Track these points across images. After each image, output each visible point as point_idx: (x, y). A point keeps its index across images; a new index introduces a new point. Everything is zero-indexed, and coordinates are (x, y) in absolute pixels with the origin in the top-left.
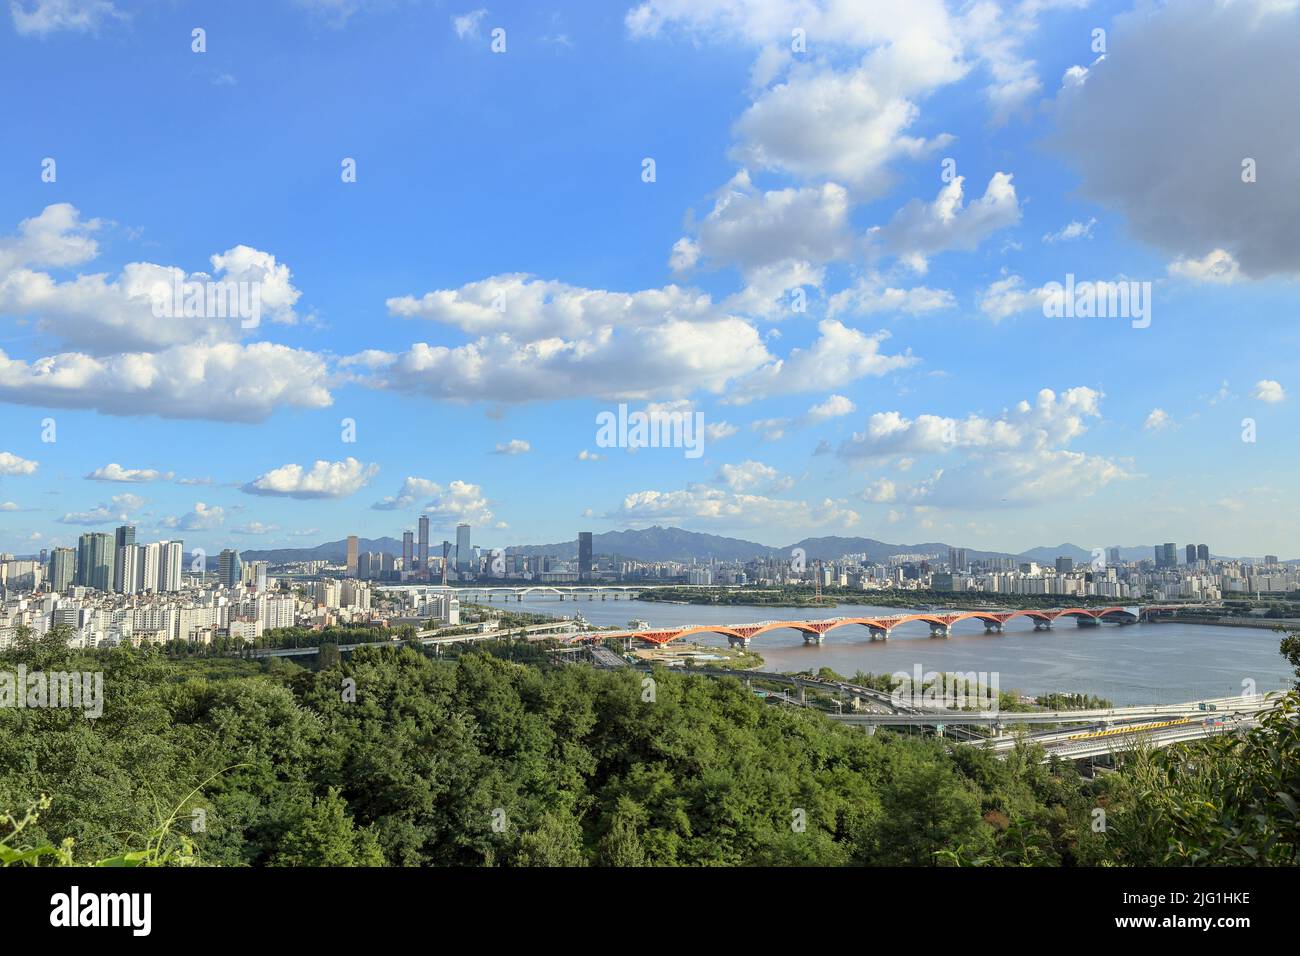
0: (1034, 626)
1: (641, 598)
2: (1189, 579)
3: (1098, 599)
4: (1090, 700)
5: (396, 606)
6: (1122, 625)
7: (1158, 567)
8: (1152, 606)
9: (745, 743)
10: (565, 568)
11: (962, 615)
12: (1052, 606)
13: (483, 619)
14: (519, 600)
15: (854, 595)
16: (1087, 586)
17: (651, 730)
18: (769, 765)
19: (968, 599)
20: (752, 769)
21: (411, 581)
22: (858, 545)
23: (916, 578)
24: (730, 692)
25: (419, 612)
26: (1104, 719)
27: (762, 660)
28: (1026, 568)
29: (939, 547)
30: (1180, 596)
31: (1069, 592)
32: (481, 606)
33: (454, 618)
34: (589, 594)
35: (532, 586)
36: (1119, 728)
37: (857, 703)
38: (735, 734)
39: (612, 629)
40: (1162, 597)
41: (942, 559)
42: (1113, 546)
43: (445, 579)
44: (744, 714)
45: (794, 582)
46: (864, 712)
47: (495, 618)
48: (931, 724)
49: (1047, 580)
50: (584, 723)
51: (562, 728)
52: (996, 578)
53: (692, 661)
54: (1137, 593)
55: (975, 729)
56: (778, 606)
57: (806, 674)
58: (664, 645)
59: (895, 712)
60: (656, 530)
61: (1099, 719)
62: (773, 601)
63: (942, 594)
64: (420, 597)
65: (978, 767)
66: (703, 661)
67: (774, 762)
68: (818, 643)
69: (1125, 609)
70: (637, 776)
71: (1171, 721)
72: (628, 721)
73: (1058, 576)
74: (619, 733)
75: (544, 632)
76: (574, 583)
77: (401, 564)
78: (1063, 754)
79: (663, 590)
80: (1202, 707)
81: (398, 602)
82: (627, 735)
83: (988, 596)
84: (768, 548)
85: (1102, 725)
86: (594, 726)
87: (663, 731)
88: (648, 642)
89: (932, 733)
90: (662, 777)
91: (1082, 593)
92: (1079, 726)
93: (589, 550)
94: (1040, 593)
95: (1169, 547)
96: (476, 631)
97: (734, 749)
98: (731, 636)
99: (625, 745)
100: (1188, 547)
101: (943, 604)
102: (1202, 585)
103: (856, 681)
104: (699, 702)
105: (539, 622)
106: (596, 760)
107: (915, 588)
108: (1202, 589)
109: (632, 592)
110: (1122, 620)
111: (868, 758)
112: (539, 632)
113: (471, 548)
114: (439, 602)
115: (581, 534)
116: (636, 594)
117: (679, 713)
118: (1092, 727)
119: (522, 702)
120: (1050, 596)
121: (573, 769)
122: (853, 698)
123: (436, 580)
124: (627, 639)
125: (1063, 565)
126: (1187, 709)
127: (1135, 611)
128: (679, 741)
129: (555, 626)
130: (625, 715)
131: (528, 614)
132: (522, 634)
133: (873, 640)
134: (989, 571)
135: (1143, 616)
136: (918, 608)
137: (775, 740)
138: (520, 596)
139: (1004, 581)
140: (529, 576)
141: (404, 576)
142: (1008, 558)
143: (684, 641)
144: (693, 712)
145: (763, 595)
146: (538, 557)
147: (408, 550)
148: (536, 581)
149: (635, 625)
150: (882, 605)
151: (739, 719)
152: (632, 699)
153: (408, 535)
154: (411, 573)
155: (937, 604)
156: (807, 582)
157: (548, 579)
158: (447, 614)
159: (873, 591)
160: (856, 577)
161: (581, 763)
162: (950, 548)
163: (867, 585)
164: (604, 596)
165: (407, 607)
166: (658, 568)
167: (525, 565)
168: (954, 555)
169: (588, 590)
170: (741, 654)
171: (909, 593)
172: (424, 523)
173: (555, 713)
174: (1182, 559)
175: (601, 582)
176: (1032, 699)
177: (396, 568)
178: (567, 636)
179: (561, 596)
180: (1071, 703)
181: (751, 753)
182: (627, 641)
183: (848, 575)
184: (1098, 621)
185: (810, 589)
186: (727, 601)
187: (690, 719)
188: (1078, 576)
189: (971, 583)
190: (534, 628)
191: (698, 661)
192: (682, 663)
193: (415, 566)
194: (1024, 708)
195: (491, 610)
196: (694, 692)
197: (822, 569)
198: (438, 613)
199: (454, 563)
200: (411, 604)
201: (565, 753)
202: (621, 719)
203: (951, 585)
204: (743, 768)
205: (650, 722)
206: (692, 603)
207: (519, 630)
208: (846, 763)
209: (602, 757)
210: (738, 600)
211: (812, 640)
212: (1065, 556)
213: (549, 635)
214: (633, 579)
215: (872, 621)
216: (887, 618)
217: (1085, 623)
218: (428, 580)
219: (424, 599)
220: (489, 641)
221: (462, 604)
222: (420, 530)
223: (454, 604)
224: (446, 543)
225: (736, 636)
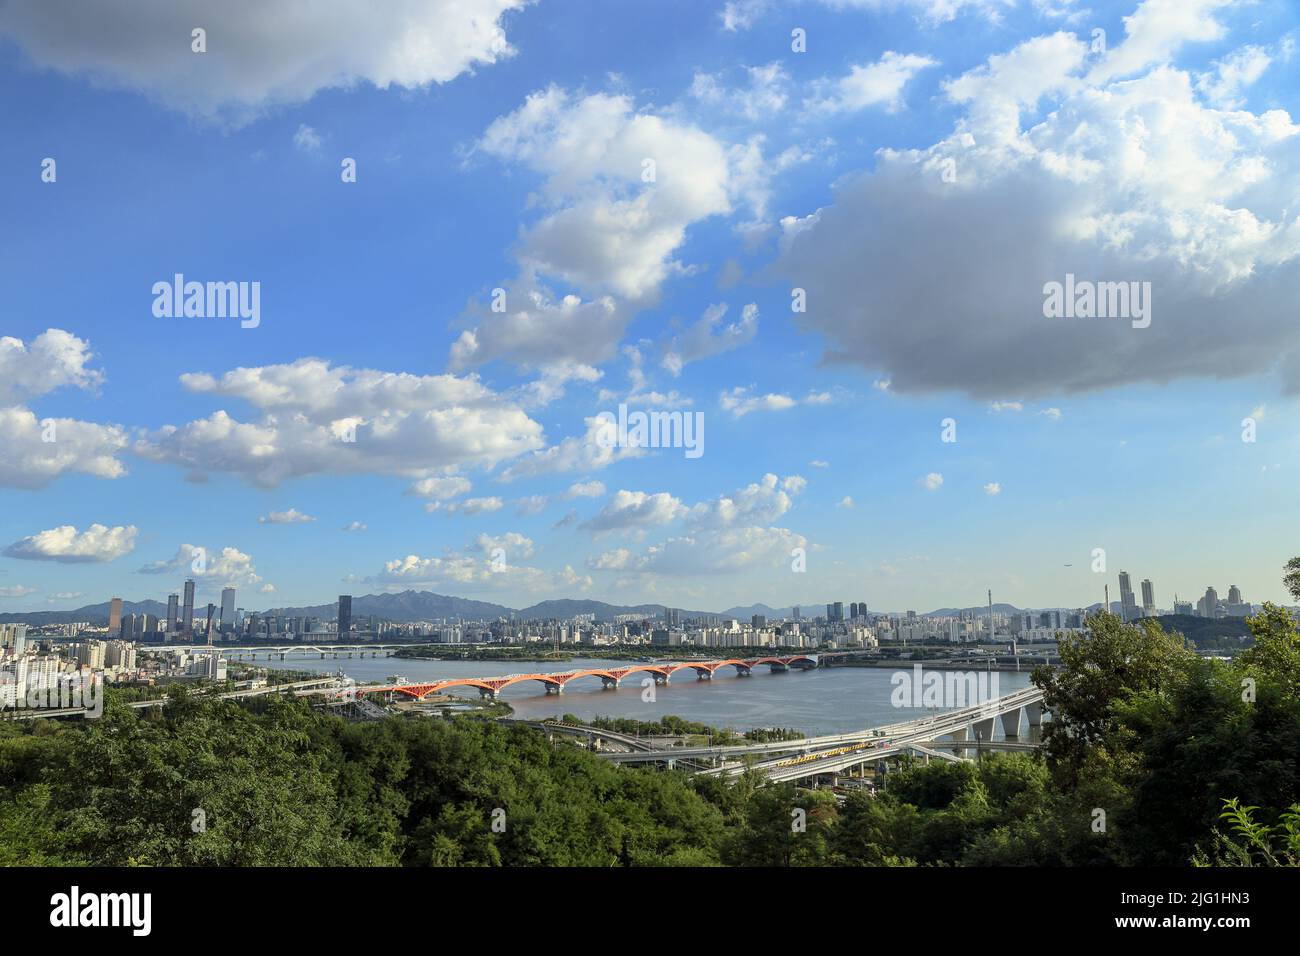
0: (737, 673)
1: (397, 655)
2: (854, 631)
3: (784, 650)
4: (788, 733)
5: (162, 665)
6: (805, 670)
7: (829, 622)
8: (829, 654)
9: (542, 781)
10: (326, 628)
11: (679, 665)
12: (751, 656)
13: (251, 676)
14: (282, 659)
15: (586, 649)
16: (777, 639)
17: (459, 773)
18: (564, 799)
19: (684, 651)
20: (550, 803)
21: (174, 642)
22: (588, 606)
23: (639, 634)
24: (523, 737)
25: (187, 671)
26: (803, 748)
27: (511, 709)
28: (729, 625)
29: (656, 607)
30: (848, 645)
31: (763, 644)
32: (246, 665)
33: (222, 674)
34: (347, 652)
35: (294, 645)
36: (815, 754)
37: (598, 744)
38: (532, 773)
39: (372, 684)
40: (835, 646)
41: (659, 618)
42: (794, 605)
43: (210, 639)
44: (537, 756)
45: (535, 639)
46: (604, 752)
47: (262, 675)
48: (664, 759)
49: (745, 635)
50: (400, 769)
51: (381, 774)
52: (705, 634)
53: (449, 711)
54: (815, 643)
55: (699, 762)
56: (520, 661)
57: (551, 720)
58: (422, 698)
59: (632, 751)
60: (410, 594)
61: (799, 748)
62: (517, 657)
63: (660, 647)
64: (187, 656)
65: (718, 793)
66: (458, 711)
67: (568, 796)
68: (558, 692)
69: (808, 657)
70: (448, 816)
71: (852, 748)
72: (438, 766)
73: (754, 631)
74: (430, 776)
75: (309, 688)
76: (334, 643)
77: (164, 625)
78: (775, 778)
79: (417, 648)
80: (875, 733)
81: (164, 661)
82: (437, 779)
83: (699, 649)
84: (509, 610)
85: (802, 753)
86: (407, 772)
87: (469, 774)
88: (406, 696)
89: (664, 766)
90: (473, 815)
91: (773, 645)
92: (780, 755)
93: (347, 612)
94: (741, 645)
95: (837, 605)
96: (244, 688)
97: (533, 786)
98: (482, 688)
99: (435, 787)
100: (852, 605)
101: (661, 656)
102: (864, 635)
103: (595, 725)
104: (497, 746)
105: (304, 679)
106: (410, 803)
107: (638, 643)
108: (864, 639)
109: (388, 650)
110: (804, 666)
111: (640, 789)
112: (305, 688)
113: (236, 610)
114: (206, 661)
115: (341, 597)
116: (392, 652)
117: (483, 758)
118: (793, 755)
120: (748, 648)
121: (390, 811)
122: (595, 740)
123: (201, 640)
124: (388, 693)
125: (757, 622)
126: (864, 736)
127: (815, 658)
128: (484, 782)
129: (320, 682)
130: (436, 760)
131: (293, 672)
132: (290, 690)
133: (605, 689)
134: (698, 628)
135: (821, 662)
136: (641, 660)
137: (564, 778)
138: (283, 655)
139: (711, 636)
140: (290, 636)
141: (168, 637)
142: (714, 616)
143: (440, 693)
144: (495, 755)
145: (507, 651)
146: (300, 619)
147: (172, 612)
148: (298, 641)
149: (394, 680)
150: (611, 658)
151: (532, 759)
152: (442, 746)
153: (173, 598)
154: (174, 634)
155: (656, 657)
156: (545, 639)
157: (309, 639)
158: (214, 671)
159: (603, 647)
160: (587, 635)
161: (397, 806)
162: (666, 609)
163: (598, 641)
164: (362, 654)
165: (174, 666)
166: (411, 627)
167: (287, 626)
168: (669, 614)
169: (347, 649)
170: (492, 704)
171: (633, 648)
172: (190, 587)
173: (374, 761)
174: (846, 614)
175: (358, 641)
176: (741, 735)
177: (159, 630)
178: (333, 690)
179: (323, 654)
180: (773, 736)
181: (548, 789)
182: (388, 695)
183: (581, 633)
184: (787, 667)
185: (548, 646)
186: (475, 657)
187: (494, 762)
188: (769, 631)
189: (684, 638)
190: (301, 684)
191: (455, 711)
192: (440, 714)
193: (179, 627)
194: (736, 742)
195: (256, 669)
196: (492, 737)
197: (559, 628)
198: (206, 671)
199: (218, 625)
200: (177, 663)
201: (382, 797)
202: (433, 765)
203: (668, 640)
204: (544, 802)
205: (459, 766)
206: (444, 659)
207: (286, 686)
208: (620, 794)
209: (415, 799)
210: (485, 656)
211: (553, 690)
212: (759, 614)
213: (315, 691)
214: (389, 638)
215: (604, 672)
216: (619, 669)
217: (777, 670)
218: (192, 639)
219: (191, 658)
220: (258, 698)
221: (230, 663)
222: (185, 593)
223: (221, 663)
224: (210, 605)
225: (486, 688)
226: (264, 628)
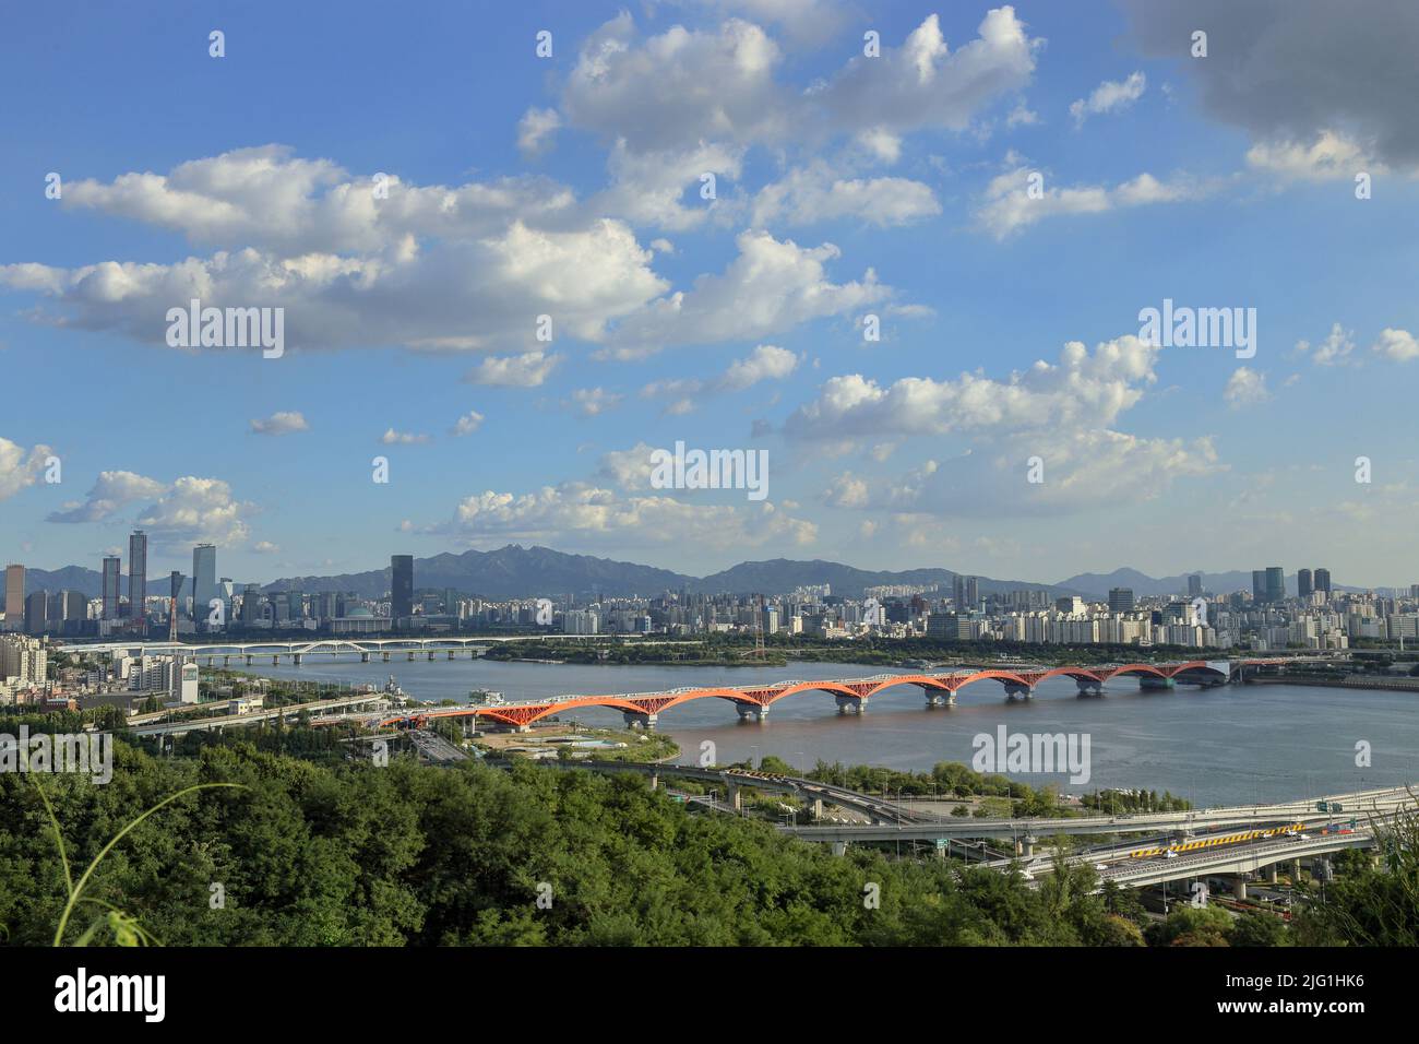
0: (1078, 691)
1: (489, 656)
2: (1301, 619)
3: (1172, 650)
4: (1159, 799)
5: (91, 676)
6: (1205, 688)
7: (1256, 602)
8: (1247, 660)
9: (655, 873)
10: (369, 611)
11: (972, 676)
12: (1104, 661)
13: (238, 693)
14: (297, 663)
15: (813, 647)
16: (1154, 631)
17: (510, 857)
18: (692, 905)
19: (982, 650)
20: (666, 911)
21: (116, 636)
22: (818, 571)
23: (904, 621)
24: (630, 795)
25: (131, 685)
26: (1181, 827)
27: (676, 747)
28: (1066, 605)
29: (937, 574)
30: (1289, 645)
31: (1128, 640)
32: (234, 674)
33: (190, 692)
34: (409, 650)
35: (316, 640)
36: (1202, 839)
37: (818, 808)
38: (640, 859)
39: (445, 704)
40: (1263, 646)
41: (943, 592)
42: (1192, 572)
43: (174, 631)
44: (652, 829)
45: (723, 628)
46: (829, 822)
47: (258, 691)
48: (928, 837)
49: (1096, 623)
50: (405, 849)
51: (371, 858)
52: (1022, 621)
53: (570, 750)
54: (1226, 641)
55: (993, 845)
56: (700, 665)
57: (742, 766)
58: (525, 728)
59: (875, 822)
60: (513, 551)
61: (1174, 827)
62: (692, 658)
63: (942, 644)
64: (131, 660)
65: (1002, 901)
66: (585, 750)
67: (699, 900)
68: (759, 719)
69: (1210, 664)
70: (487, 929)
71: (1278, 830)
72: (474, 845)
73: (1112, 617)
74: (461, 863)
75: (336, 711)
76: (384, 635)
77: (99, 608)
78: (1121, 880)
79: (523, 643)
80: (1322, 807)
81: (94, 669)
82: (473, 867)
83: (1011, 647)
84: (682, 578)
85: (1178, 835)
86: (421, 854)
87: (529, 857)
88: (500, 723)
89: (929, 851)
90: (528, 930)
91: (1146, 641)
92: (1145, 838)
93: (407, 583)
94: (1086, 641)
95: (1273, 573)
96: (225, 712)
97: (639, 883)
98: (628, 712)
99: (469, 881)
100: (1300, 572)
101: (943, 659)
102: (1323, 630)
103: (816, 776)
104: (583, 813)
105: (328, 696)
106: (424, 908)
107: (903, 635)
108: (1321, 634)
109: (473, 647)
110: (1205, 680)
111: (839, 890)
112: (328, 712)
113: (218, 581)
114: (164, 668)
115: (394, 558)
116: (482, 650)
117: (554, 829)
118: (1163, 839)
119: (307, 820)
120: (1100, 646)
121: (388, 921)
122: (812, 801)
123: (160, 634)
124: (468, 719)
125: (1119, 601)
126: (1300, 810)
127: (1223, 667)
128: (554, 872)
129: (355, 701)
130: (471, 835)
131: (311, 684)
132: (302, 715)
133: (842, 714)
134: (1012, 610)
135: (1235, 674)
136: (908, 665)
137: (700, 867)
138: (297, 656)
139: (1032, 624)
140: (311, 625)
141: (105, 627)
142: (1040, 590)
143: (557, 720)
144: (575, 827)
145: (676, 649)
146: (327, 595)
147: (111, 587)
148: (324, 632)
149: (481, 698)
150: (854, 662)
151: (645, 836)
152: (480, 810)
153: (112, 563)
154: (115, 622)
155: (935, 659)
156: (743, 629)
157: (342, 628)
158: (178, 686)
159: (841, 641)
160: (814, 621)
161: (400, 912)
162: (955, 576)
163: (832, 631)
164: (431, 653)
165: (110, 677)
166: (515, 609)
167: (306, 607)
168: (961, 586)
169: (406, 645)
170: (644, 738)
171: (894, 644)
172: (138, 543)
173: (359, 836)
174: (1291, 590)
175: (426, 632)
176: (1075, 799)
177: (89, 616)
178: (375, 716)
179: (364, 655)
180: (1134, 803)
181: (664, 888)
182: (469, 722)
183: (804, 617)
184: (1170, 681)
185: (748, 639)
186: (620, 658)
187: (571, 838)
188: (1141, 616)
189: (985, 627)
190: (322, 705)
191: (578, 750)
192: (554, 755)
193: (123, 611)
194: (1064, 813)
195: (251, 679)
196: (577, 797)
197: (764, 609)
198: (163, 685)
199: (189, 606)
200: (116, 672)
201: (374, 897)
202: (463, 841)
203: (956, 631)
204: (652, 910)
205: (509, 844)
206: (569, 662)
207: (296, 709)
208: (805, 898)
209: (433, 901)
210: (638, 657)
211: (750, 715)
212: (1123, 587)
213: (344, 716)
214: (474, 627)
215: (840, 685)
216: (863, 681)
217: (1152, 686)
218: (145, 632)
219: (139, 663)
220: (248, 728)
221: (203, 671)
222: (131, 556)
223: (189, 670)
224: (175, 574)
225: (635, 712)
226: (267, 611)
